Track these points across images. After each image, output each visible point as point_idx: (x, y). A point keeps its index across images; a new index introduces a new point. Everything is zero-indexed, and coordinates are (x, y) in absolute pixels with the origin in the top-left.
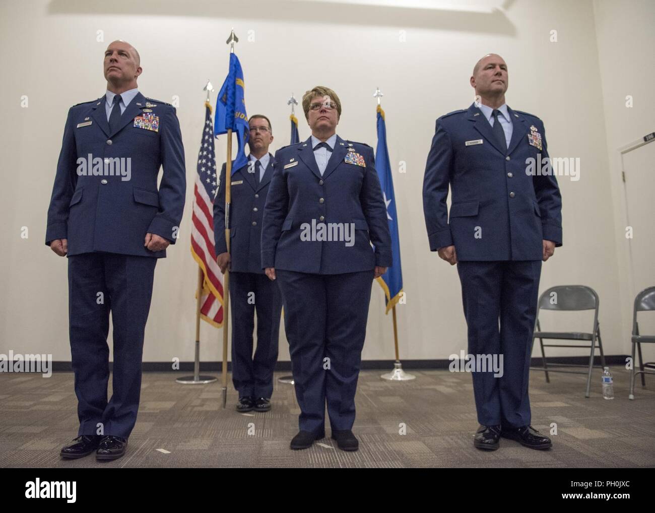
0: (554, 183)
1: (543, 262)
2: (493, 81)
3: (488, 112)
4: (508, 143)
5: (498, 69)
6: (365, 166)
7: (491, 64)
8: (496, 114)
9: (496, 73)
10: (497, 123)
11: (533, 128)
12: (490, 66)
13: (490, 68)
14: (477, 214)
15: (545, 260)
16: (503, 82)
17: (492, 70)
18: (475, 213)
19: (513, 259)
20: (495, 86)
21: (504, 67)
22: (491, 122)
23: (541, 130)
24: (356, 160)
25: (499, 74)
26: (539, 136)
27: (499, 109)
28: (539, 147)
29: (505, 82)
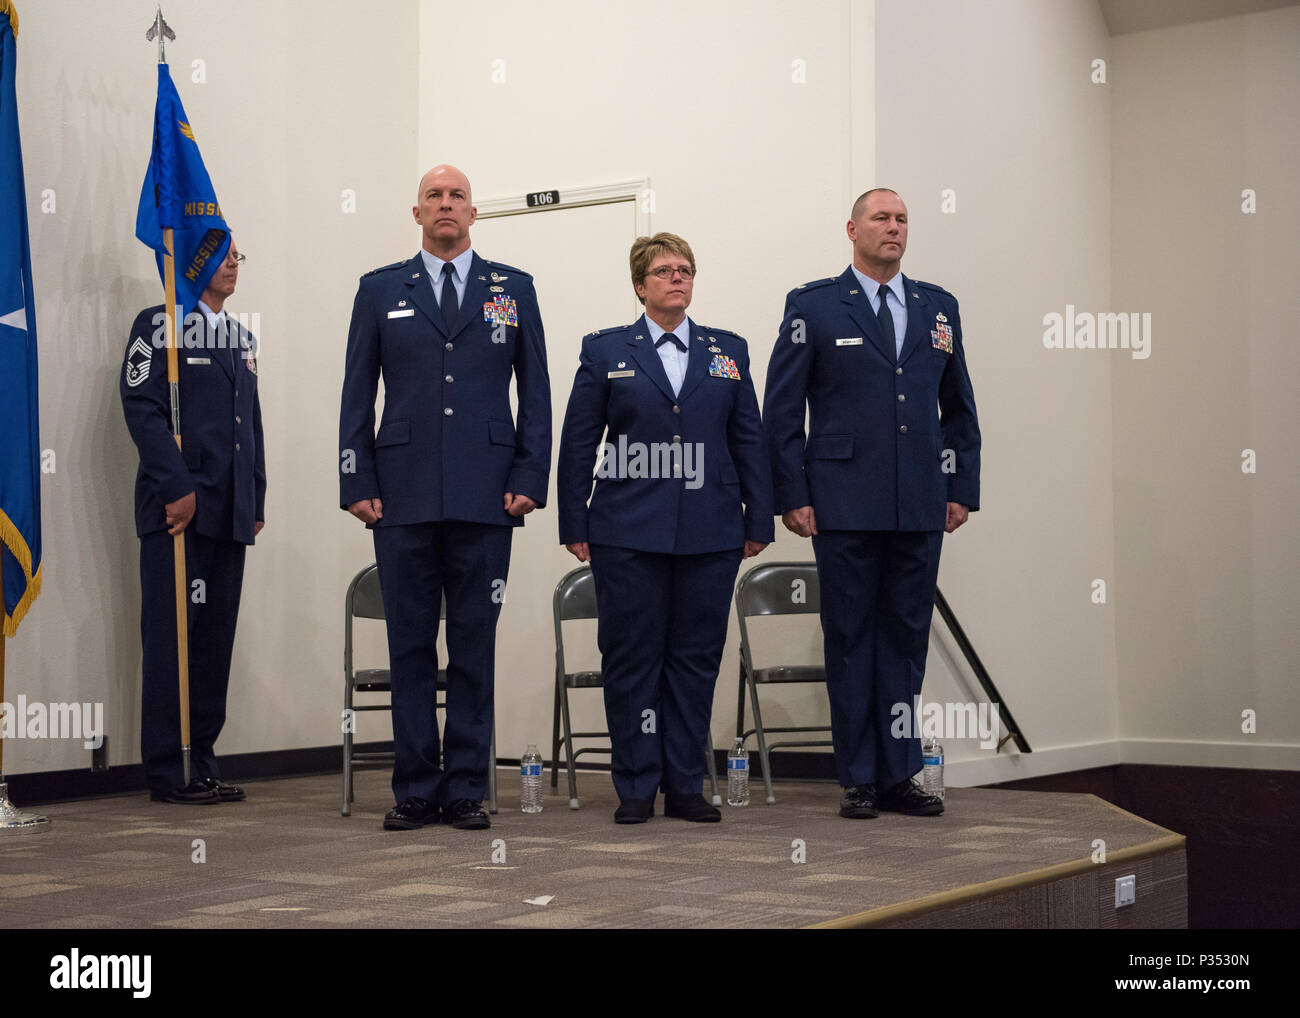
0: (971, 407)
1: (945, 533)
2: (884, 243)
3: (871, 287)
4: (899, 344)
5: (893, 224)
6: (739, 379)
7: (883, 213)
8: (883, 291)
9: (889, 230)
10: (884, 307)
11: (940, 317)
12: (882, 216)
13: (882, 219)
14: (850, 457)
15: (950, 531)
16: (899, 245)
17: (883, 222)
18: (848, 454)
19: (901, 529)
20: (886, 253)
21: (902, 218)
22: (876, 306)
23: (954, 321)
24: (726, 368)
25: (894, 233)
26: (948, 330)
27: (889, 284)
28: (947, 350)
29: (900, 247)
